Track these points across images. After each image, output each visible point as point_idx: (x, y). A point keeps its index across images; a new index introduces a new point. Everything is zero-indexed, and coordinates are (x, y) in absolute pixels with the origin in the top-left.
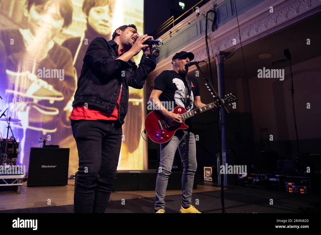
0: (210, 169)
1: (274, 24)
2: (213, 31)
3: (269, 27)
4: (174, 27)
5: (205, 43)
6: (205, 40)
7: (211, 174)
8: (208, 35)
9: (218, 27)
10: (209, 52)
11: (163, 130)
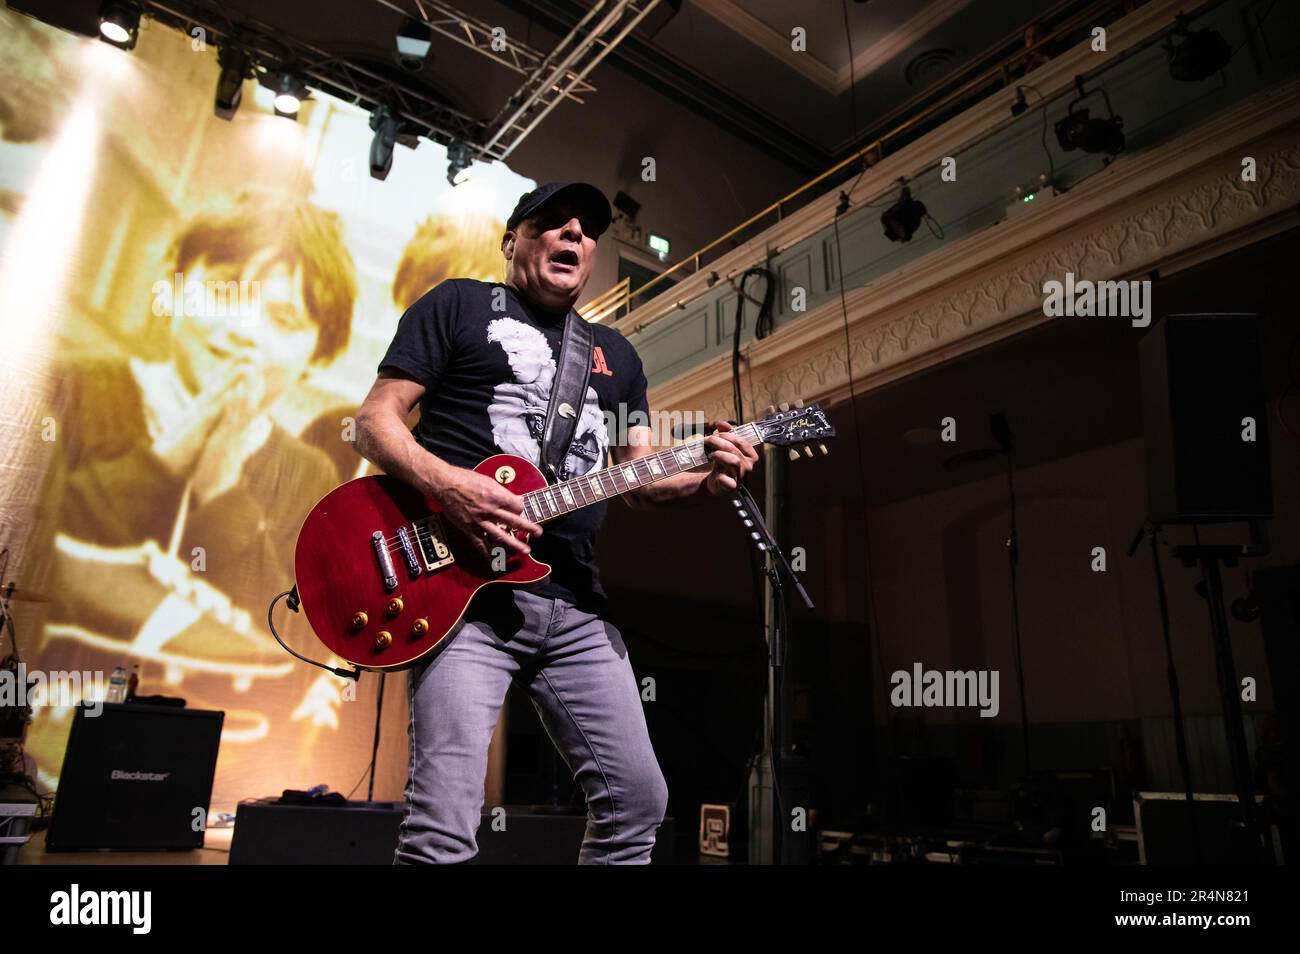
0: (723, 811)
1: (962, 330)
2: (760, 335)
3: (945, 337)
4: (628, 315)
5: (730, 374)
6: (731, 364)
7: (724, 833)
8: (741, 348)
9: (777, 326)
10: (744, 406)
11: (396, 584)
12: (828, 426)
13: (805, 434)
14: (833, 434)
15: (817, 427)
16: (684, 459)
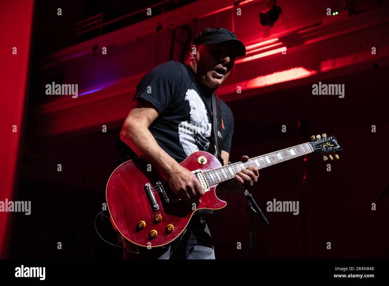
11: (159, 208)
12: (339, 147)
13: (330, 149)
14: (342, 150)
15: (334, 146)
16: (280, 157)
